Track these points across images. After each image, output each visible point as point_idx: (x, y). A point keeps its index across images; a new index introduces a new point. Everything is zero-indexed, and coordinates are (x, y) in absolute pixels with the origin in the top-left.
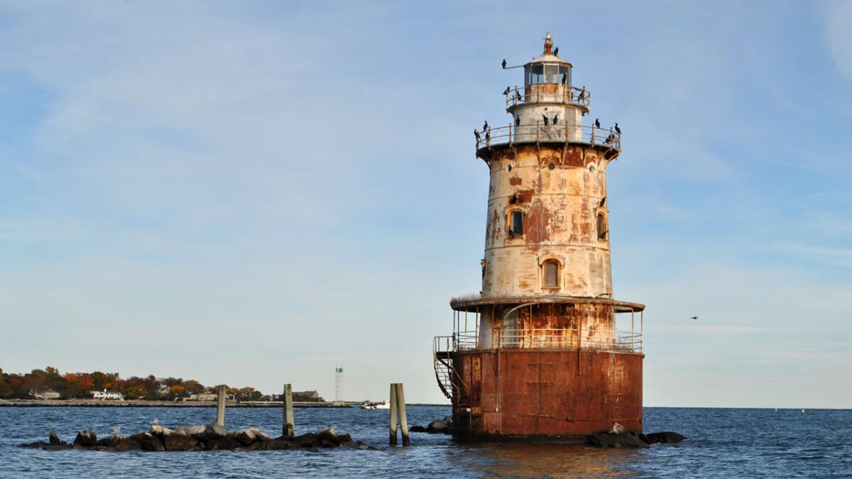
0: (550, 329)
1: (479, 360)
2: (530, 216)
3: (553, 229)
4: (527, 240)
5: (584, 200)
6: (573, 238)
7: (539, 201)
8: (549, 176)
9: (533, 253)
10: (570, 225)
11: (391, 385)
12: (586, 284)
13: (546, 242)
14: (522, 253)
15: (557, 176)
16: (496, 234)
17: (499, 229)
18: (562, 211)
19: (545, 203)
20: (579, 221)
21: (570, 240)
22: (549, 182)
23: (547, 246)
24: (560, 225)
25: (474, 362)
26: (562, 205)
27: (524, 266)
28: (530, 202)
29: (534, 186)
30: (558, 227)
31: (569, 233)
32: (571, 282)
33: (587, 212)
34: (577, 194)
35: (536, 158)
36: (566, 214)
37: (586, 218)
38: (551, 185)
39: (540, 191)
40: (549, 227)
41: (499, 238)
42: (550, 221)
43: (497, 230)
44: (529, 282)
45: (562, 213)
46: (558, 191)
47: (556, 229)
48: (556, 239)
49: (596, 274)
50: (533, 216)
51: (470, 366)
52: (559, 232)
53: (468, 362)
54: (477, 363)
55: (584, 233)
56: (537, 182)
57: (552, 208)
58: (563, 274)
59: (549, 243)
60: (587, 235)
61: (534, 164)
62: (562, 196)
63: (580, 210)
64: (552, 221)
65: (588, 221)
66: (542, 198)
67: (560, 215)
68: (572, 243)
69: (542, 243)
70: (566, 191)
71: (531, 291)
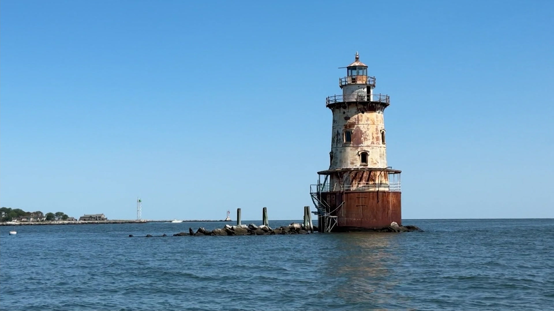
0: (364, 182)
1: (334, 196)
2: (354, 133)
3: (364, 139)
4: (353, 144)
5: (377, 127)
6: (373, 143)
7: (358, 127)
8: (362, 116)
9: (356, 150)
10: (371, 138)
11: (305, 207)
12: (378, 163)
13: (362, 145)
14: (351, 150)
15: (366, 116)
16: (338, 142)
17: (340, 139)
18: (367, 131)
19: (360, 128)
20: (375, 136)
21: (371, 144)
22: (362, 119)
23: (362, 146)
24: (367, 137)
25: (332, 196)
26: (368, 129)
27: (353, 155)
28: (354, 127)
29: (355, 120)
30: (366, 138)
31: (371, 140)
32: (372, 162)
33: (378, 131)
34: (374, 124)
35: (356, 108)
36: (369, 133)
37: (377, 134)
38: (363, 120)
39: (358, 122)
40: (362, 138)
41: (340, 143)
42: (363, 136)
43: (339, 139)
44: (355, 162)
45: (368, 132)
46: (366, 123)
47: (366, 139)
48: (365, 143)
49: (382, 158)
50: (355, 134)
51: (330, 198)
52: (367, 140)
53: (329, 196)
54: (334, 197)
55: (377, 140)
56: (357, 119)
57: (364, 130)
58: (369, 158)
59: (363, 145)
60: (378, 142)
61: (355, 111)
62: (367, 125)
63: (375, 131)
64: (364, 135)
65: (378, 135)
66: (359, 126)
67: (367, 133)
68: (372, 145)
69: (360, 145)
70: (369, 122)
71: (356, 166)
